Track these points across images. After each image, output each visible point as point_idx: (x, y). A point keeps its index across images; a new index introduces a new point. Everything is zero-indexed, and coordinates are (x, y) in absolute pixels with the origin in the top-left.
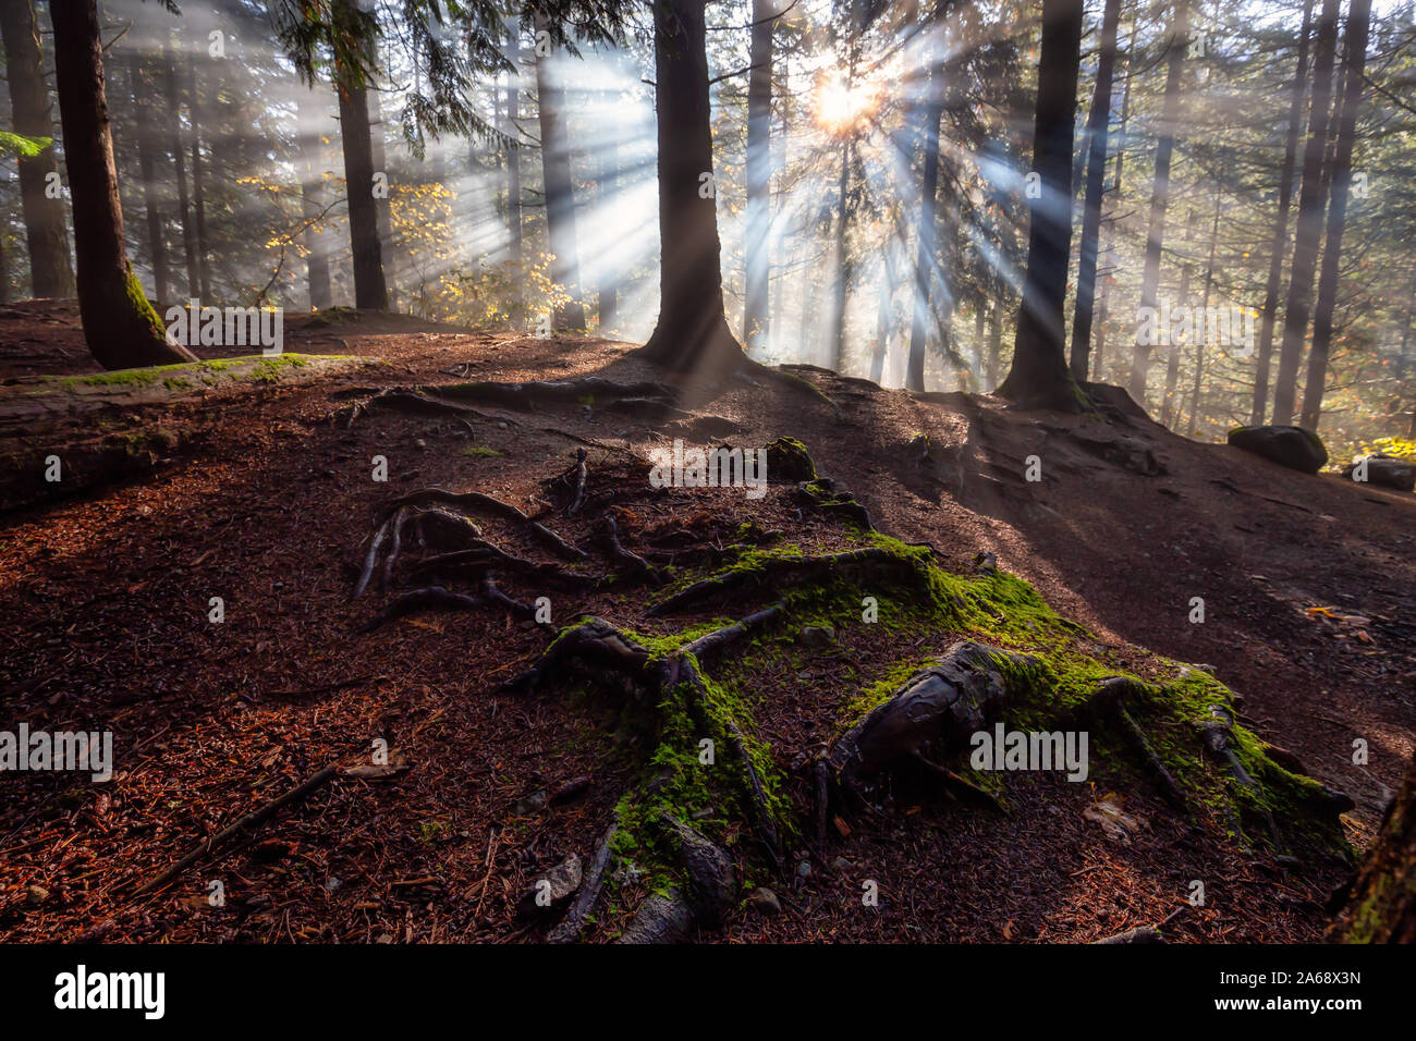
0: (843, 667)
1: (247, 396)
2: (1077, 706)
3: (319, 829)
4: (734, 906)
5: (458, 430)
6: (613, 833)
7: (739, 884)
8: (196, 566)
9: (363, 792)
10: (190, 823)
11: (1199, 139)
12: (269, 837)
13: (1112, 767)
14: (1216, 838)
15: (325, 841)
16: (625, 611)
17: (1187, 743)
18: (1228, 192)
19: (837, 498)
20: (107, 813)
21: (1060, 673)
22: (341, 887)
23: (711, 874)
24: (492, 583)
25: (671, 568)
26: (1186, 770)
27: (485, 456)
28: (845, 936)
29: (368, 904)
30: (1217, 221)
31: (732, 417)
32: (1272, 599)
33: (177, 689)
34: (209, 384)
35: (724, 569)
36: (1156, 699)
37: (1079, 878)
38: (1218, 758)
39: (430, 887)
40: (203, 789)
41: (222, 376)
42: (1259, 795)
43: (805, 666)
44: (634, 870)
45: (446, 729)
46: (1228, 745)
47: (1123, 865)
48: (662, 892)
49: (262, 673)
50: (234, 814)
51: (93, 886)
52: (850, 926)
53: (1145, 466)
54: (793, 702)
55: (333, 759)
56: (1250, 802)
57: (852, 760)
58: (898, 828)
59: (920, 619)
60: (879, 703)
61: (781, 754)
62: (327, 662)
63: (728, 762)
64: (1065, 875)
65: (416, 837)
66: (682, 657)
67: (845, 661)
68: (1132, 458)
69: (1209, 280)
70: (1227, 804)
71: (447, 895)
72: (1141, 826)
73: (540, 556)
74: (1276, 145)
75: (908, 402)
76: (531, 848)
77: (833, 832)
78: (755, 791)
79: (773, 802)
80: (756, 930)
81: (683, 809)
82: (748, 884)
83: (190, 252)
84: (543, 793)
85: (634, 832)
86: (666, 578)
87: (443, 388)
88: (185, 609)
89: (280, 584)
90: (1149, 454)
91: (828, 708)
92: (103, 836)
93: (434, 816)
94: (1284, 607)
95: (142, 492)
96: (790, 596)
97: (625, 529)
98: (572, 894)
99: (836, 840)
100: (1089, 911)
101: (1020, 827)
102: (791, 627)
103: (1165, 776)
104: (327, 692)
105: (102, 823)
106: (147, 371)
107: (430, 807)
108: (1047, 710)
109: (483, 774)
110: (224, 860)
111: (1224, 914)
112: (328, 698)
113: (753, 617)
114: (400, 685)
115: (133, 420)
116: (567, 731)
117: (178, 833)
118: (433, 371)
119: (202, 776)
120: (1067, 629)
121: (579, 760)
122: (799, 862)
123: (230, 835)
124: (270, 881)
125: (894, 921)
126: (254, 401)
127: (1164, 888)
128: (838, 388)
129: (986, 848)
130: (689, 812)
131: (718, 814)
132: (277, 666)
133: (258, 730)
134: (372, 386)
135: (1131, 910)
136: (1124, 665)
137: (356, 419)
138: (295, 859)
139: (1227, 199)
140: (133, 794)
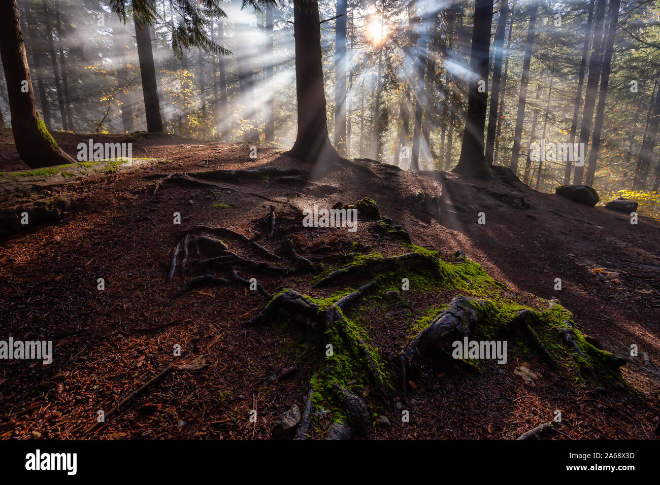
0: (405, 309)
1: (103, 180)
2: (508, 323)
3: (170, 397)
4: (371, 425)
5: (208, 195)
6: (311, 394)
7: (371, 415)
8: (87, 266)
9: (188, 377)
10: (105, 396)
11: (543, 51)
12: (147, 402)
13: (524, 350)
14: (571, 381)
15: (174, 403)
16: (303, 286)
17: (555, 338)
18: (556, 76)
19: (395, 228)
20: (62, 393)
21: (500, 308)
22: (186, 425)
23: (359, 411)
24: (235, 272)
25: (322, 264)
26: (556, 350)
27: (223, 208)
28: (421, 436)
29: (201, 433)
30: (550, 89)
31: (335, 185)
32: (577, 265)
33: (87, 328)
34: (84, 174)
35: (348, 265)
36: (541, 318)
37: (516, 402)
38: (569, 344)
39: (229, 423)
40: (109, 379)
41: (90, 170)
42: (587, 361)
43: (388, 310)
44: (324, 411)
45: (223, 345)
46: (573, 338)
47: (533, 395)
48: (338, 421)
49: (128, 319)
50: (127, 391)
51: (63, 429)
52: (422, 431)
53: (520, 204)
54: (385, 327)
55: (171, 362)
56: (584, 364)
57: (415, 354)
58: (436, 383)
59: (437, 285)
60: (425, 327)
61: (383, 352)
62: (160, 313)
63: (360, 358)
64: (509, 401)
65: (218, 399)
66: (335, 309)
67: (407, 307)
68: (515, 201)
69: (547, 117)
70: (574, 365)
71: (237, 427)
72: (539, 377)
73: (258, 258)
74: (578, 55)
75: (414, 176)
76: (273, 402)
77: (409, 387)
78: (374, 371)
79: (382, 375)
80: (381, 435)
81: (343, 381)
82: (375, 415)
83: (61, 103)
84: (275, 375)
85: (321, 393)
86: (320, 269)
87: (197, 173)
88: (85, 288)
89: (130, 274)
90: (522, 199)
91: (401, 330)
92: (63, 404)
93: (225, 388)
94: (582, 269)
95: (55, 229)
96: (378, 277)
97: (299, 246)
98: (298, 424)
99: (411, 390)
100: (522, 417)
101: (488, 380)
102: (380, 291)
103: (547, 354)
104: (162, 328)
105: (61, 398)
106: (53, 168)
107: (221, 384)
108: (495, 325)
109: (244, 366)
110: (126, 414)
111: (578, 415)
112: (163, 331)
113: (363, 287)
114: (197, 323)
115: (47, 193)
116: (281, 344)
117: (100, 401)
118: (191, 165)
119: (107, 372)
120: (498, 286)
121: (289, 358)
122: (396, 402)
123: (127, 401)
124: (150, 424)
125: (441, 428)
126: (106, 182)
127: (551, 405)
128: (382, 170)
129: (475, 391)
130: (345, 382)
131: (358, 383)
132: (135, 315)
133: (131, 348)
134: (163, 173)
135: (540, 416)
136: (525, 303)
137: (158, 190)
138: (161, 412)
139: (555, 79)
140: (74, 383)
